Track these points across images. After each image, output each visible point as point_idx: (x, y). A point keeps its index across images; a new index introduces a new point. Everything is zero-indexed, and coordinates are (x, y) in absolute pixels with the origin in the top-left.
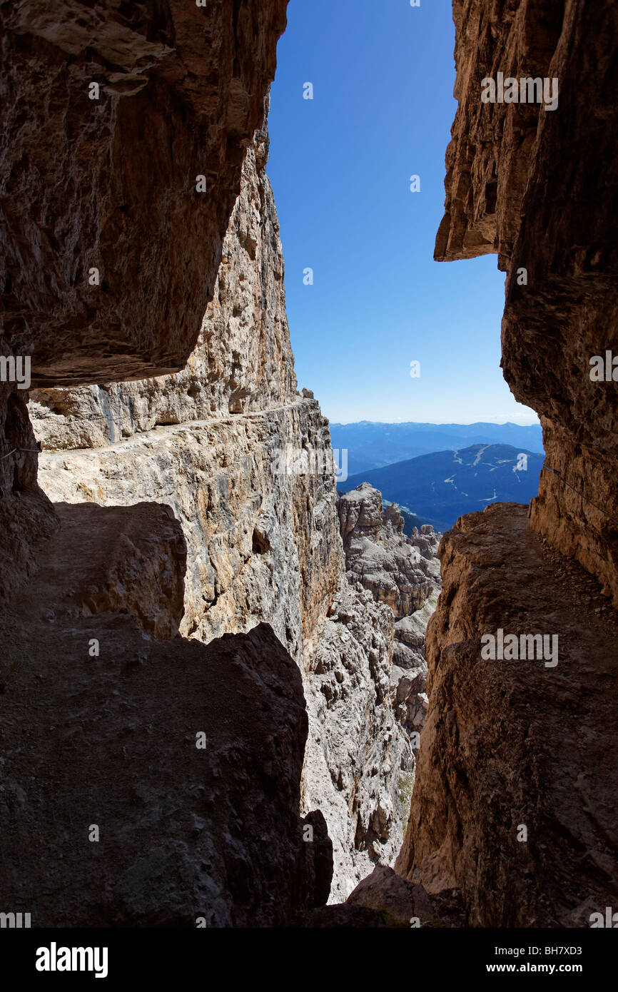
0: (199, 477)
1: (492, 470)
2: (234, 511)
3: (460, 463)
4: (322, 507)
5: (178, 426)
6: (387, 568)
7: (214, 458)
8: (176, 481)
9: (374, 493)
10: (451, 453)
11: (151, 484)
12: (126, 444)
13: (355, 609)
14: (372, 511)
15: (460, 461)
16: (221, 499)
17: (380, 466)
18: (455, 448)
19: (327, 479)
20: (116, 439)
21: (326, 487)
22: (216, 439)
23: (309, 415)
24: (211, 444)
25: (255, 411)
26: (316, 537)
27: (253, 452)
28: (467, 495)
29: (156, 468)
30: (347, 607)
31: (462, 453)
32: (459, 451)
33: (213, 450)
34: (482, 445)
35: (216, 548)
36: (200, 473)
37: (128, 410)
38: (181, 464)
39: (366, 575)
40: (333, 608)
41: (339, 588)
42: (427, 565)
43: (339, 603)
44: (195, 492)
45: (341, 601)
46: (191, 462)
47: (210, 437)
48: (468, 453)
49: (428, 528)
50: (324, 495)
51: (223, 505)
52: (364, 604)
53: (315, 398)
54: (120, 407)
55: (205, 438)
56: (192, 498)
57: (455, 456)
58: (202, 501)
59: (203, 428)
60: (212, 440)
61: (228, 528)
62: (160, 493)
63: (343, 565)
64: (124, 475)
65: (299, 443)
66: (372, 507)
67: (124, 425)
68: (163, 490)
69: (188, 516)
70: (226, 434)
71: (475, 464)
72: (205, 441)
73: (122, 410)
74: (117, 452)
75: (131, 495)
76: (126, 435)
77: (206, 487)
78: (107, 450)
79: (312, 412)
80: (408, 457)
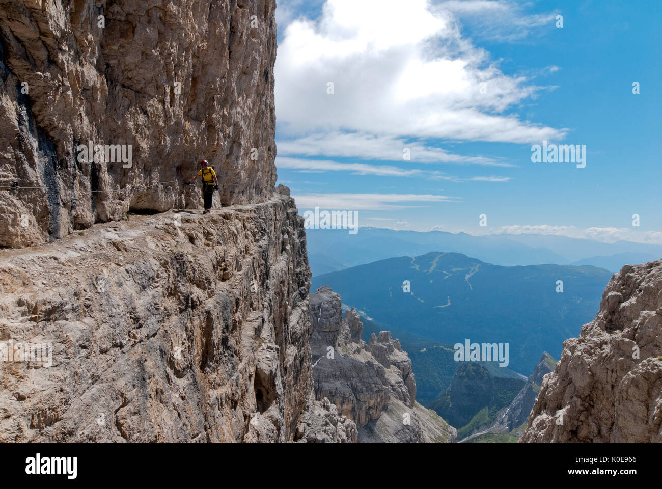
0: (195, 299)
1: (446, 277)
2: (237, 348)
3: (417, 269)
4: (298, 317)
5: (160, 216)
6: (344, 376)
7: (214, 266)
8: (163, 308)
9: (334, 297)
10: (409, 259)
11: (125, 322)
12: (80, 243)
13: (325, 431)
14: (332, 316)
15: (417, 267)
16: (223, 332)
17: (340, 269)
18: (413, 254)
19: (303, 285)
20: (62, 232)
21: (300, 294)
22: (215, 238)
23: (287, 214)
24: (208, 245)
25: (241, 205)
26: (292, 351)
27: (251, 257)
28: (422, 301)
29: (130, 287)
30: (316, 428)
31: (420, 259)
32: (415, 258)
33: (212, 254)
34: (438, 253)
35: (217, 415)
36: (197, 292)
37: (88, 184)
38: (171, 279)
39: (323, 383)
40: (301, 430)
41: (308, 407)
42: (385, 373)
43: (308, 425)
44: (189, 325)
45: (310, 422)
46: (185, 274)
47: (207, 235)
48: (425, 260)
49: (386, 334)
50: (299, 303)
51: (225, 341)
52: (335, 425)
53: (291, 196)
54: (75, 176)
55: (201, 236)
56: (185, 336)
57: (412, 262)
58: (198, 338)
59: (197, 221)
60: (210, 240)
61: (231, 376)
62: (138, 336)
63: (311, 380)
64: (74, 310)
65: (279, 244)
66: (331, 312)
67: (79, 210)
68: (142, 329)
69: (178, 368)
70: (226, 231)
71: (431, 271)
72: (201, 241)
73: (77, 182)
74: (63, 258)
75: (84, 352)
76: (79, 225)
77: (205, 315)
78: (45, 254)
79: (290, 211)
80: (368, 261)
